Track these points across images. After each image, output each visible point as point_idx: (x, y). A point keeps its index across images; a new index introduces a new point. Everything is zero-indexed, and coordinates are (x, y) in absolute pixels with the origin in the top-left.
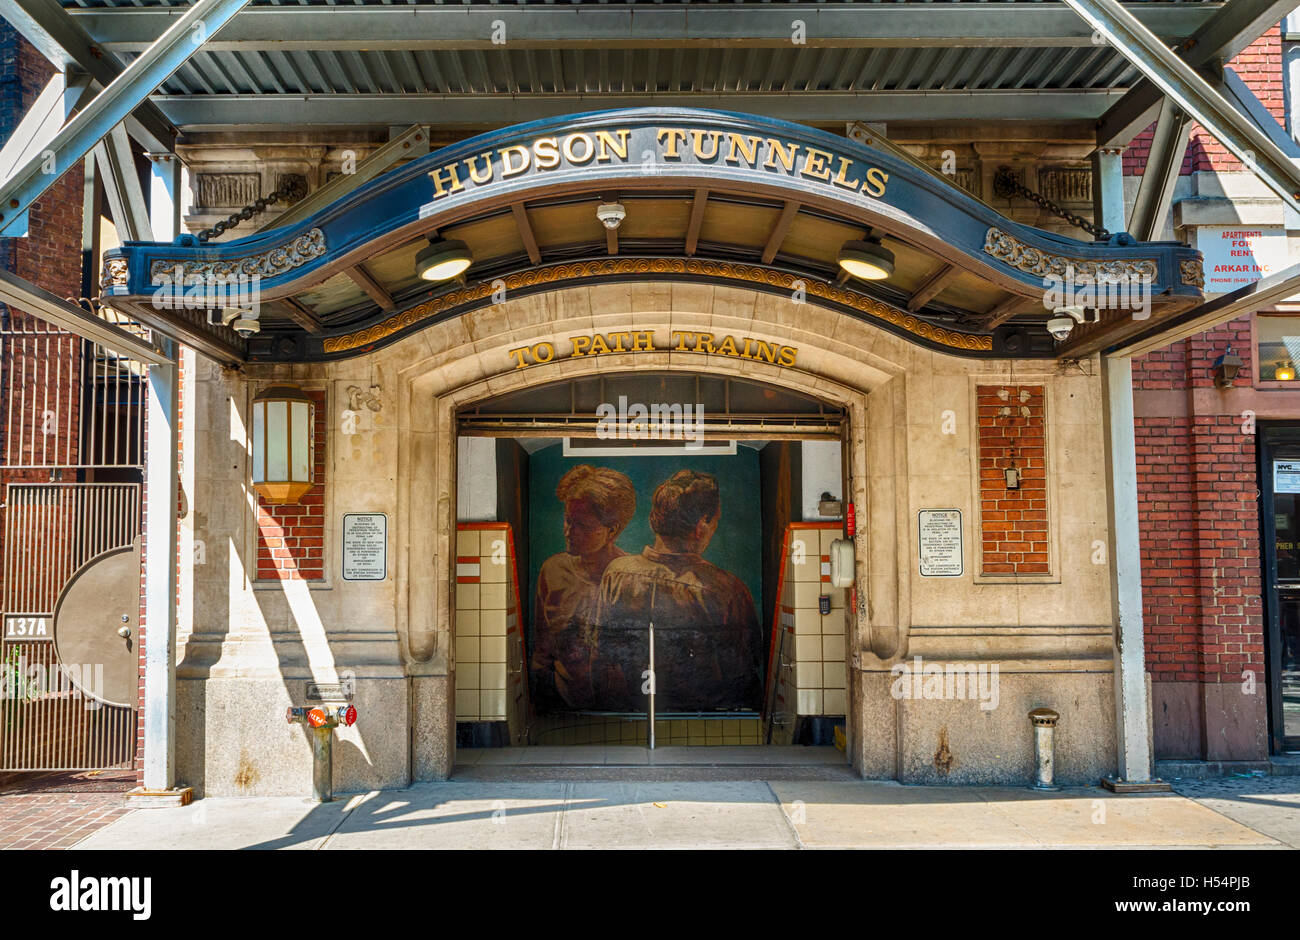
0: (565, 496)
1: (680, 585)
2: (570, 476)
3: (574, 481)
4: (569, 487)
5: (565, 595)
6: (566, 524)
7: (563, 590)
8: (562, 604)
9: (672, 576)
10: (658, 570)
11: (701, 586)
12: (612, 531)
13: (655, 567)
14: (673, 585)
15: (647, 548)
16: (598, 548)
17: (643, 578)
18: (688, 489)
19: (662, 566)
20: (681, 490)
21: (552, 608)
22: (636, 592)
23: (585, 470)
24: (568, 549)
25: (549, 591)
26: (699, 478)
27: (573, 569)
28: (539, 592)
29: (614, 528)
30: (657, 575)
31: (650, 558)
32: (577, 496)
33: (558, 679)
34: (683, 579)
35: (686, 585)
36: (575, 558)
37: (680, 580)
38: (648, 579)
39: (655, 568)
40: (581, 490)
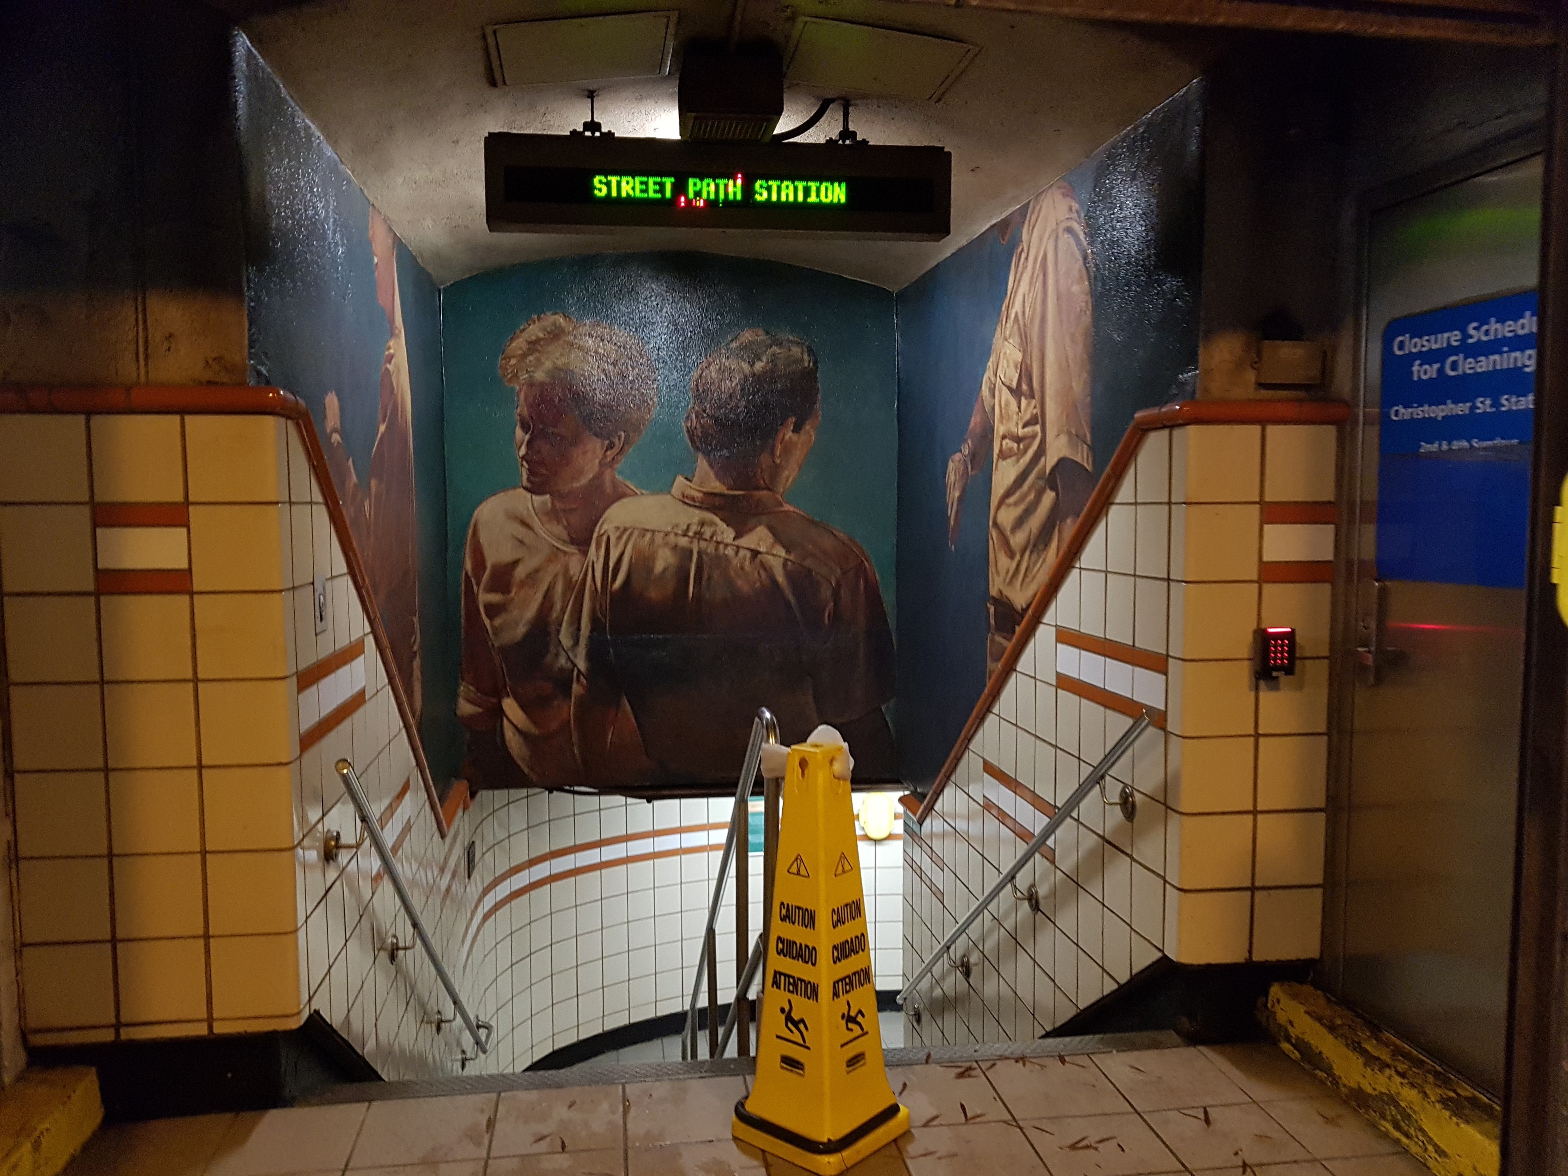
0: (516, 376)
1: (742, 553)
2: (525, 335)
3: (534, 345)
4: (524, 356)
5: (520, 572)
6: (519, 432)
7: (516, 563)
8: (514, 590)
9: (727, 534)
10: (702, 524)
11: (782, 553)
12: (611, 446)
13: (696, 515)
14: (730, 551)
15: (680, 479)
16: (584, 481)
17: (672, 538)
18: (759, 366)
19: (709, 516)
20: (745, 366)
21: (495, 598)
22: (659, 566)
23: (554, 324)
24: (525, 483)
25: (489, 565)
26: (780, 345)
27: (536, 523)
28: (468, 565)
29: (616, 441)
30: (699, 535)
31: (686, 500)
32: (540, 376)
33: (509, 733)
34: (748, 541)
35: (755, 553)
36: (537, 499)
37: (744, 542)
38: (683, 542)
39: (696, 520)
40: (548, 364)
